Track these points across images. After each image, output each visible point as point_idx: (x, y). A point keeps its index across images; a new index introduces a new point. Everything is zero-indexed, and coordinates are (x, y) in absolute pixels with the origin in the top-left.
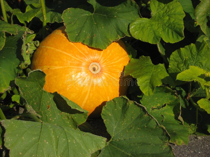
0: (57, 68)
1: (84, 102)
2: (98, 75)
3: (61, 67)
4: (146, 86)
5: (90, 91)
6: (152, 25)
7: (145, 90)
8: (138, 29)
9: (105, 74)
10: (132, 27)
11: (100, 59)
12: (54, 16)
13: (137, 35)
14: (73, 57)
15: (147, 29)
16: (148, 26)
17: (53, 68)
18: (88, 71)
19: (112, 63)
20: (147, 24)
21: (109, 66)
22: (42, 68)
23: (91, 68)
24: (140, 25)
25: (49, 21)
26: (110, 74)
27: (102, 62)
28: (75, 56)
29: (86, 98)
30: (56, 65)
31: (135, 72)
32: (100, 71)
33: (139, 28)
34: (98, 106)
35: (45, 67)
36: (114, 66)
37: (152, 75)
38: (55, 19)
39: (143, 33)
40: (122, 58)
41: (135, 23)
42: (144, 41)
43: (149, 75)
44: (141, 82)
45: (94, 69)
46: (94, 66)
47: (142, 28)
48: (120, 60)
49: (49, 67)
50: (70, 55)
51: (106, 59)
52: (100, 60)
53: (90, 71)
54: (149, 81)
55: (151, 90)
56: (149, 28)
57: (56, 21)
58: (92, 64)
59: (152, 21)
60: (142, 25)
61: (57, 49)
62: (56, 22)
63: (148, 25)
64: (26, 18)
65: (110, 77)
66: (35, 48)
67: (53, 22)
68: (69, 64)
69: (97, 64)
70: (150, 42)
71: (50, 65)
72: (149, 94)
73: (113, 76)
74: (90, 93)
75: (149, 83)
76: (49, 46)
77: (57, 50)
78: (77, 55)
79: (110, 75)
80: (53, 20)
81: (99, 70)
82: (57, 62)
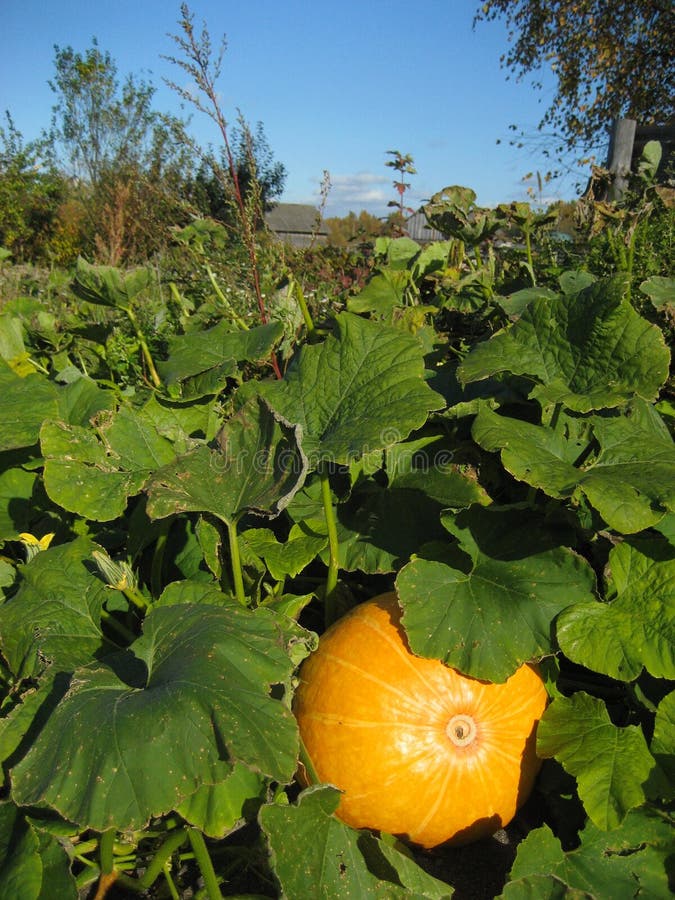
0: (362, 724)
1: (428, 818)
2: (468, 750)
3: (373, 724)
4: (600, 802)
5: (446, 793)
6: (616, 625)
7: (598, 815)
8: (579, 635)
9: (486, 745)
10: (564, 630)
11: (476, 708)
12: (356, 555)
13: (576, 651)
14: (405, 698)
15: (604, 634)
16: (608, 628)
17: (353, 724)
18: (443, 738)
19: (507, 715)
20: (604, 620)
21: (499, 726)
22: (324, 718)
23: (451, 732)
24: (585, 623)
25: (343, 567)
26: (500, 747)
27: (481, 715)
28: (412, 696)
29: (434, 809)
30: (360, 717)
31: (568, 750)
32: (476, 739)
33: (582, 630)
34: (463, 828)
35: (330, 716)
36: (511, 723)
37: (616, 767)
38: (359, 563)
39: (594, 646)
40: (531, 700)
41: (572, 616)
42: (594, 669)
43: (607, 765)
44: (590, 788)
45: (460, 734)
46: (460, 724)
47: (590, 633)
48: (525, 706)
49: (341, 718)
50: (400, 693)
51: (491, 707)
52: (478, 708)
53: (449, 739)
54: (609, 786)
55: (614, 814)
56: (609, 632)
57: (359, 568)
58: (454, 719)
59: (616, 611)
60: (590, 624)
61: (366, 670)
62: (359, 572)
63: (606, 623)
64: (288, 564)
65: (499, 755)
66: (306, 654)
67: (352, 570)
68: (396, 718)
69: (467, 718)
70: (613, 674)
71: (345, 715)
72: (609, 828)
73: (505, 750)
74: (443, 799)
75: (608, 792)
76: (343, 657)
77: (367, 676)
78: (417, 695)
79: (500, 752)
80: (354, 565)
81: (473, 735)
82: (363, 710)
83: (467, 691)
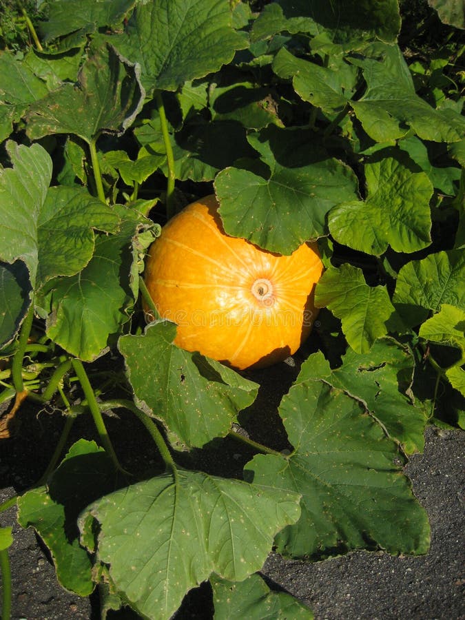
0: (193, 286)
1: (239, 350)
2: (268, 303)
3: (200, 286)
4: (357, 335)
5: (251, 332)
6: (370, 217)
7: (356, 344)
8: (344, 224)
9: (279, 300)
10: (333, 221)
11: (273, 273)
12: (187, 168)
13: (342, 236)
14: (223, 267)
15: (362, 223)
16: (364, 219)
17: (186, 286)
18: (250, 295)
19: (294, 279)
20: (362, 214)
21: (288, 286)
22: (165, 283)
23: (255, 290)
24: (348, 216)
25: (178, 177)
26: (289, 301)
27: (276, 279)
28: (228, 266)
29: (243, 343)
30: (191, 282)
31: (336, 302)
32: (273, 295)
33: (346, 221)
34: (265, 355)
35: (170, 281)
36: (297, 284)
37: (368, 312)
38: (189, 174)
39: (354, 233)
40: (312, 269)
41: (339, 212)
42: (354, 248)
43: (363, 311)
44: (350, 326)
45: (261, 292)
46: (262, 286)
47: (352, 223)
48: (307, 273)
49: (177, 283)
50: (219, 264)
51: (283, 274)
52: (273, 275)
53: (253, 295)
54: (363, 325)
55: (366, 343)
56: (365, 222)
57: (189, 178)
58: (257, 282)
59: (371, 207)
60: (352, 217)
61: (195, 248)
62: (189, 181)
63: (363, 216)
64: (137, 174)
65: (288, 306)
66: (152, 239)
67: (184, 179)
68: (216, 281)
69: (267, 282)
70: (368, 251)
71: (180, 280)
72: (363, 351)
73: (292, 303)
74: (250, 335)
75: (362, 329)
76: (177, 240)
77: (195, 252)
78: (230, 265)
79: (288, 303)
80: (185, 176)
81: (270, 292)
82: (193, 277)
83: (266, 262)
